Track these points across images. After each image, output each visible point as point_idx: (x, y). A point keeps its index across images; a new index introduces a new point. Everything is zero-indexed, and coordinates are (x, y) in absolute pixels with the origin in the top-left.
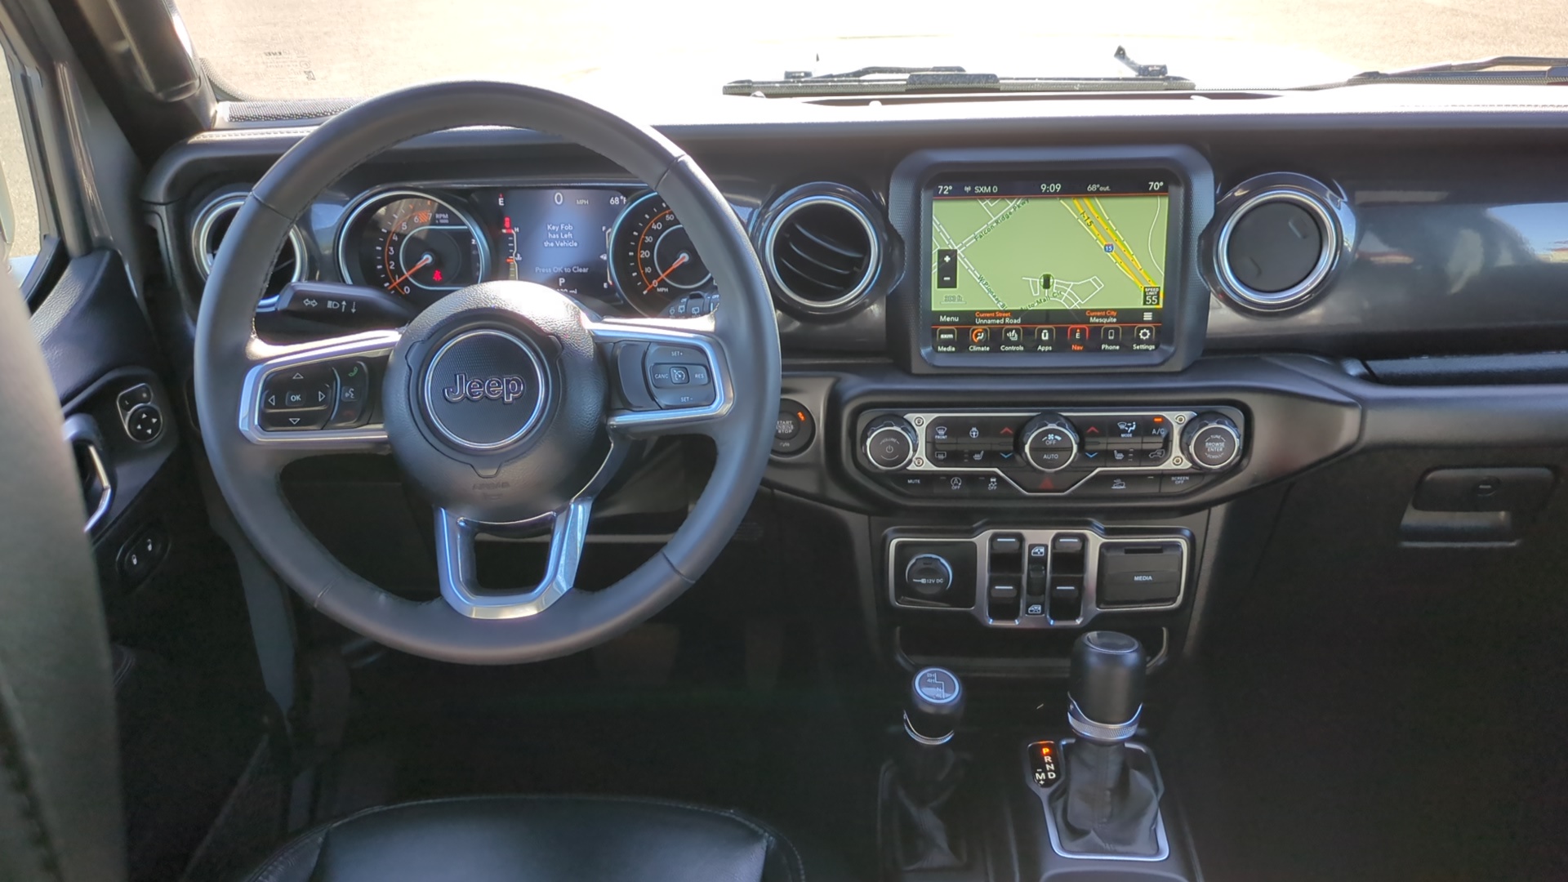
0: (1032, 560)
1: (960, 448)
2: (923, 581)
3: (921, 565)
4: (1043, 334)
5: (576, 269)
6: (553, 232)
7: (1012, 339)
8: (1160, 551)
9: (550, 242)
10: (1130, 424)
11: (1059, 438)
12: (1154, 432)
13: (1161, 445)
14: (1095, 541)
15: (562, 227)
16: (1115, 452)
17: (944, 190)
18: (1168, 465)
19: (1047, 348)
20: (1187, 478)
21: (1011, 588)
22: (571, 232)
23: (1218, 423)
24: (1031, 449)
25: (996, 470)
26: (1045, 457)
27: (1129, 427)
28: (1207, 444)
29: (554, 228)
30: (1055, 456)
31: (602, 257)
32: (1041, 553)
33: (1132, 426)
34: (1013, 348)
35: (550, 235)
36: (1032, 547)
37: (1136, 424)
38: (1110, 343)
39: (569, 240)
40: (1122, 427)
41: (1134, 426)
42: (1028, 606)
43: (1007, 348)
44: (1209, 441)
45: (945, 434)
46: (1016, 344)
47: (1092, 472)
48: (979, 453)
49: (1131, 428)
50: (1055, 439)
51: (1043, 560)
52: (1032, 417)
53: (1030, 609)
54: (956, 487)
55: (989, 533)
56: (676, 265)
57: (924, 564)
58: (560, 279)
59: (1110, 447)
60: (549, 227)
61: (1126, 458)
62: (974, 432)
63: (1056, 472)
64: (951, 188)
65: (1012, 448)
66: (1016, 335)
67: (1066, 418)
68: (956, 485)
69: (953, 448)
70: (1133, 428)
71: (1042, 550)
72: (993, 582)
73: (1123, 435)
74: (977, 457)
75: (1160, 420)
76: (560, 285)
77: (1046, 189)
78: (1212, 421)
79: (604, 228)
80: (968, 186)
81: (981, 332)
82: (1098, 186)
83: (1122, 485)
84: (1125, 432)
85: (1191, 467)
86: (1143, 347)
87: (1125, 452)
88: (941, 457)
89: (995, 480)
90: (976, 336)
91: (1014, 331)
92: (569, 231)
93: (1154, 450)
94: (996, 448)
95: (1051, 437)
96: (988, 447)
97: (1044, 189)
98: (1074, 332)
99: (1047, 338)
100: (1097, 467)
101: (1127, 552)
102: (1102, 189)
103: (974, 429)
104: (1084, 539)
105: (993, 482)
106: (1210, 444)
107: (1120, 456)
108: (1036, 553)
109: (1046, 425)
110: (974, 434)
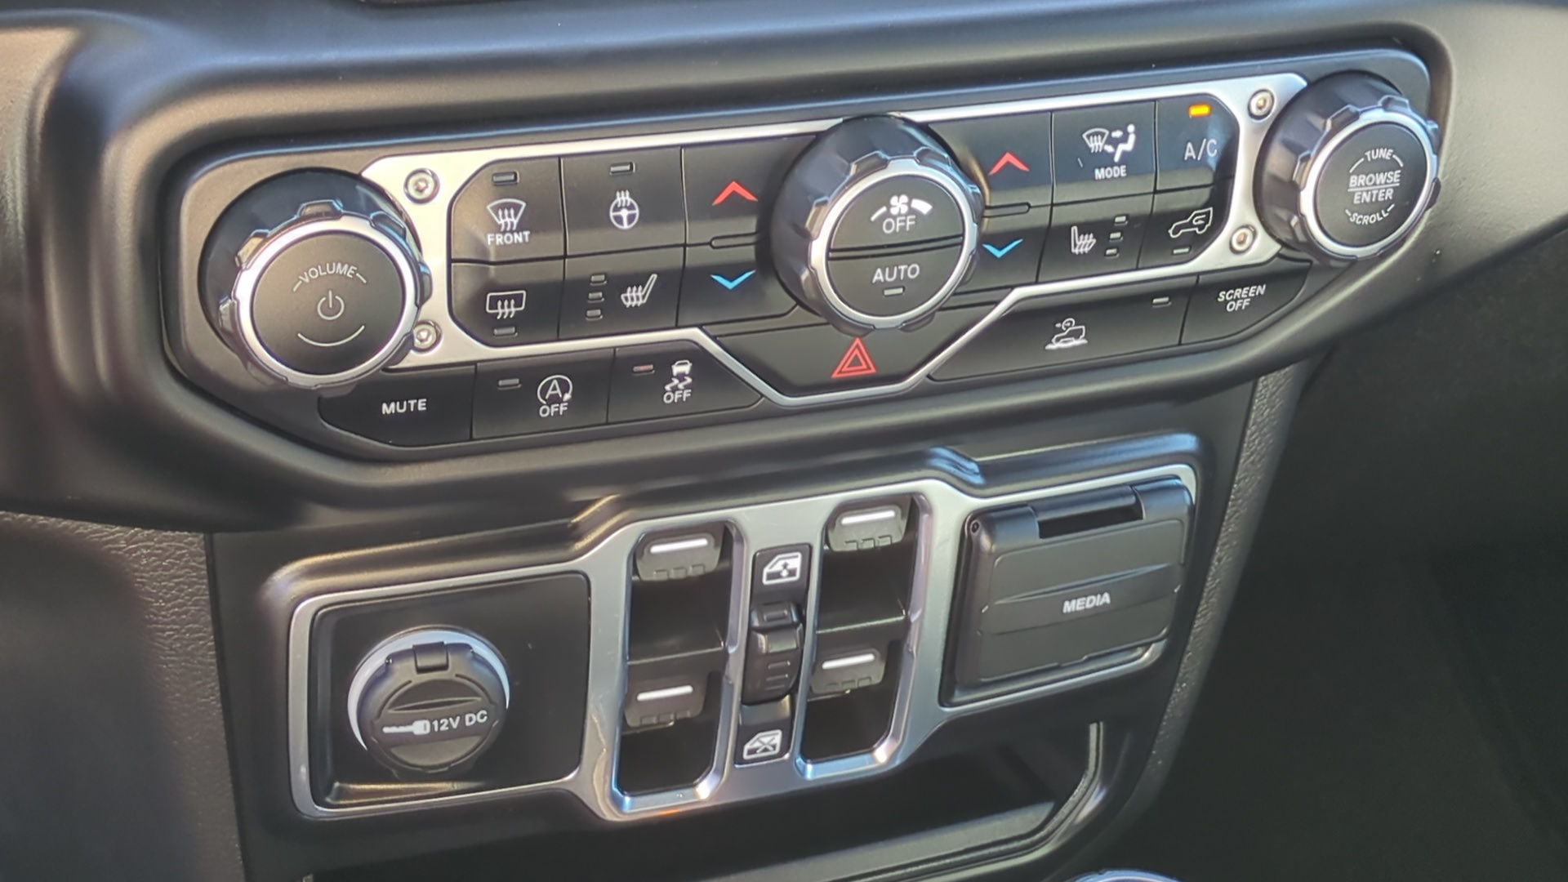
0: (762, 598)
1: (575, 269)
2: (420, 728)
3: (406, 674)
8: (1131, 513)
10: (1117, 134)
11: (924, 207)
12: (1190, 152)
13: (1205, 194)
14: (942, 508)
16: (1074, 229)
18: (1213, 257)
20: (1261, 290)
21: (688, 689)
23: (1386, 106)
24: (834, 254)
25: (695, 334)
26: (878, 276)
27: (1114, 143)
28: (1353, 180)
30: (910, 269)
32: (792, 573)
33: (1124, 139)
36: (765, 557)
37: (1136, 132)
40: (1096, 144)
41: (1132, 138)
42: (745, 733)
44: (1357, 173)
45: (520, 229)
47: (996, 303)
48: (639, 280)
49: (1122, 147)
50: (912, 211)
51: (794, 595)
52: (819, 136)
53: (747, 747)
54: (554, 408)
55: (631, 533)
57: (420, 670)
59: (1061, 216)
61: (1103, 242)
62: (624, 208)
63: (908, 327)
65: (749, 253)
67: (924, 128)
68: (556, 400)
69: (553, 272)
70: (1129, 146)
71: (795, 562)
72: (635, 680)
73: (1100, 174)
74: (634, 297)
75: (1203, 110)
78: (1369, 106)
83: (1075, 334)
84: (1106, 160)
85: (1278, 255)
87: (1100, 228)
88: (507, 310)
89: (686, 368)
93: (1186, 213)
94: (697, 257)
95: (899, 204)
96: (673, 259)
100: (1012, 287)
101: (1049, 529)
103: (624, 198)
104: (913, 509)
105: (681, 377)
106: (1362, 179)
107: (1083, 244)
108: (777, 575)
109: (884, 164)
110: (624, 213)
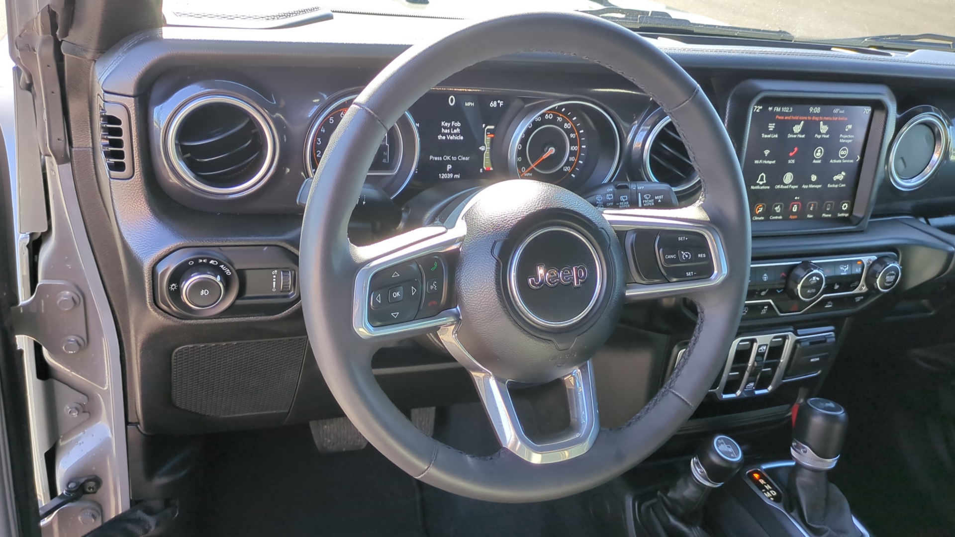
0: (758, 355)
1: (756, 288)
4: (794, 208)
5: (460, 158)
6: (445, 128)
7: (777, 211)
8: (825, 342)
9: (443, 136)
10: (845, 266)
11: (818, 279)
13: (857, 279)
14: (791, 339)
15: (453, 124)
16: (836, 284)
17: (757, 109)
18: (856, 291)
19: (796, 217)
20: (862, 297)
21: (737, 373)
22: (459, 128)
23: (894, 263)
24: (802, 287)
25: (770, 301)
26: (809, 292)
27: (845, 268)
29: (446, 124)
30: (813, 290)
31: (480, 148)
32: (764, 350)
33: (846, 268)
34: (776, 217)
35: (443, 130)
37: (848, 266)
38: (827, 213)
39: (457, 134)
40: (842, 268)
41: (848, 268)
42: (748, 382)
43: (774, 218)
46: (778, 214)
47: (820, 297)
48: (765, 290)
50: (816, 280)
51: (764, 353)
52: (797, 265)
53: (748, 386)
55: (741, 339)
56: (545, 156)
58: (448, 166)
59: (834, 281)
60: (443, 123)
61: (840, 287)
63: (810, 301)
64: (761, 107)
65: (783, 285)
66: (780, 209)
67: (819, 264)
68: (744, 312)
70: (847, 269)
71: (765, 348)
72: (731, 370)
73: (842, 274)
74: (763, 293)
75: (859, 262)
76: (448, 170)
77: (813, 111)
78: (891, 263)
79: (484, 125)
80: (771, 107)
81: (761, 207)
82: (839, 110)
83: (830, 304)
84: (843, 271)
85: (867, 291)
86: (843, 215)
87: (840, 284)
89: (767, 307)
90: (758, 210)
91: (779, 206)
92: (457, 127)
93: (854, 282)
94: (775, 287)
95: (814, 278)
96: (771, 287)
97: (811, 111)
98: (810, 206)
99: (795, 210)
101: (810, 344)
102: (841, 112)
103: (766, 275)
104: (785, 338)
105: (765, 309)
106: (888, 277)
107: (837, 287)
108: (761, 350)
109: (812, 271)
110: (765, 278)
